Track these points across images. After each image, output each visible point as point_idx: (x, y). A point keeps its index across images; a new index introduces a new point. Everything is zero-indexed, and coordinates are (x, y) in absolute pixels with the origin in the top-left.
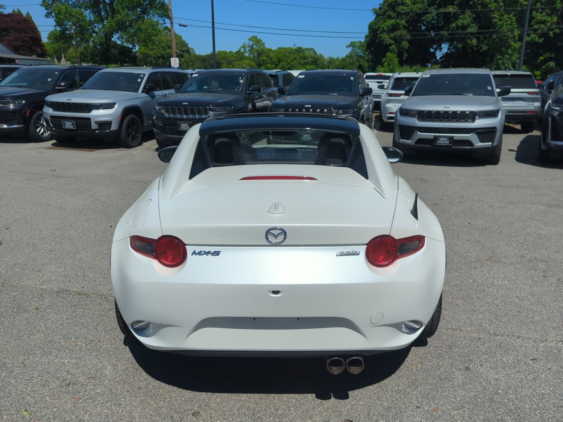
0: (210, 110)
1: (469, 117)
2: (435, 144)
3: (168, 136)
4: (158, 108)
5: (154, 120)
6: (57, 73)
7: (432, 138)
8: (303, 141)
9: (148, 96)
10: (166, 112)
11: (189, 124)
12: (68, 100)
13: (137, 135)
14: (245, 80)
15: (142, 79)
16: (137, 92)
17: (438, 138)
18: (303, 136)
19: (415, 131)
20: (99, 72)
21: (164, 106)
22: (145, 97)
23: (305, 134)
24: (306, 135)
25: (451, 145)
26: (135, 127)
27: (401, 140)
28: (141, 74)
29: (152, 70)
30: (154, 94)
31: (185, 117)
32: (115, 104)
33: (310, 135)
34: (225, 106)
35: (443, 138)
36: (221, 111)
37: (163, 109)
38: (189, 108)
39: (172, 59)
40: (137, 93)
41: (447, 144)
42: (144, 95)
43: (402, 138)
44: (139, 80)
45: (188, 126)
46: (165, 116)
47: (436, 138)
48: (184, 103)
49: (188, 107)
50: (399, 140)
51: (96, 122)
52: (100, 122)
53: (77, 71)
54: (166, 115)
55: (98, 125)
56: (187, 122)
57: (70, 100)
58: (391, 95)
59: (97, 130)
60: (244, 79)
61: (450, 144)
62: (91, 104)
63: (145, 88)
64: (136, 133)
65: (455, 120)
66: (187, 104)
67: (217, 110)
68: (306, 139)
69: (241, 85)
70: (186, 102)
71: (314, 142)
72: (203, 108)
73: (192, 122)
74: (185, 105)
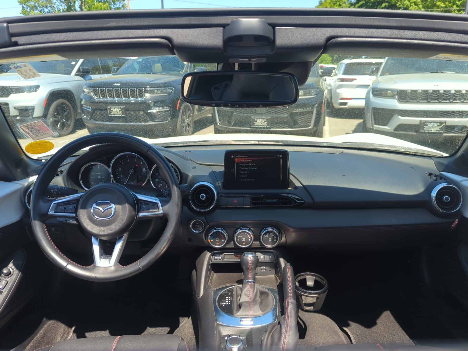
0: (146, 91)
1: (465, 97)
2: (421, 131)
3: (98, 122)
4: (88, 90)
5: (82, 104)
7: (418, 123)
9: (83, 79)
10: (96, 95)
11: (121, 108)
13: (69, 123)
16: (69, 73)
17: (426, 124)
18: (256, 121)
19: (396, 116)
21: (92, 88)
22: (78, 81)
24: (260, 120)
25: (442, 132)
26: (66, 113)
27: (375, 126)
30: (91, 77)
31: (116, 100)
32: (39, 87)
33: (265, 120)
34: (164, 87)
35: (432, 124)
36: (160, 94)
37: (92, 92)
38: (122, 89)
40: (68, 76)
41: (438, 131)
42: (79, 78)
43: (376, 124)
44: (73, 63)
45: (120, 111)
46: (94, 99)
47: (423, 124)
48: (115, 84)
49: (121, 88)
50: (373, 126)
51: (15, 108)
52: (21, 108)
54: (95, 97)
55: (18, 110)
56: (119, 107)
58: (342, 80)
59: (17, 116)
61: (440, 130)
62: (10, 87)
63: (79, 70)
64: (67, 120)
65: (448, 101)
66: (119, 85)
67: (155, 92)
69: (185, 66)
70: (118, 83)
71: (270, 128)
72: (138, 89)
73: (124, 107)
74: (118, 87)
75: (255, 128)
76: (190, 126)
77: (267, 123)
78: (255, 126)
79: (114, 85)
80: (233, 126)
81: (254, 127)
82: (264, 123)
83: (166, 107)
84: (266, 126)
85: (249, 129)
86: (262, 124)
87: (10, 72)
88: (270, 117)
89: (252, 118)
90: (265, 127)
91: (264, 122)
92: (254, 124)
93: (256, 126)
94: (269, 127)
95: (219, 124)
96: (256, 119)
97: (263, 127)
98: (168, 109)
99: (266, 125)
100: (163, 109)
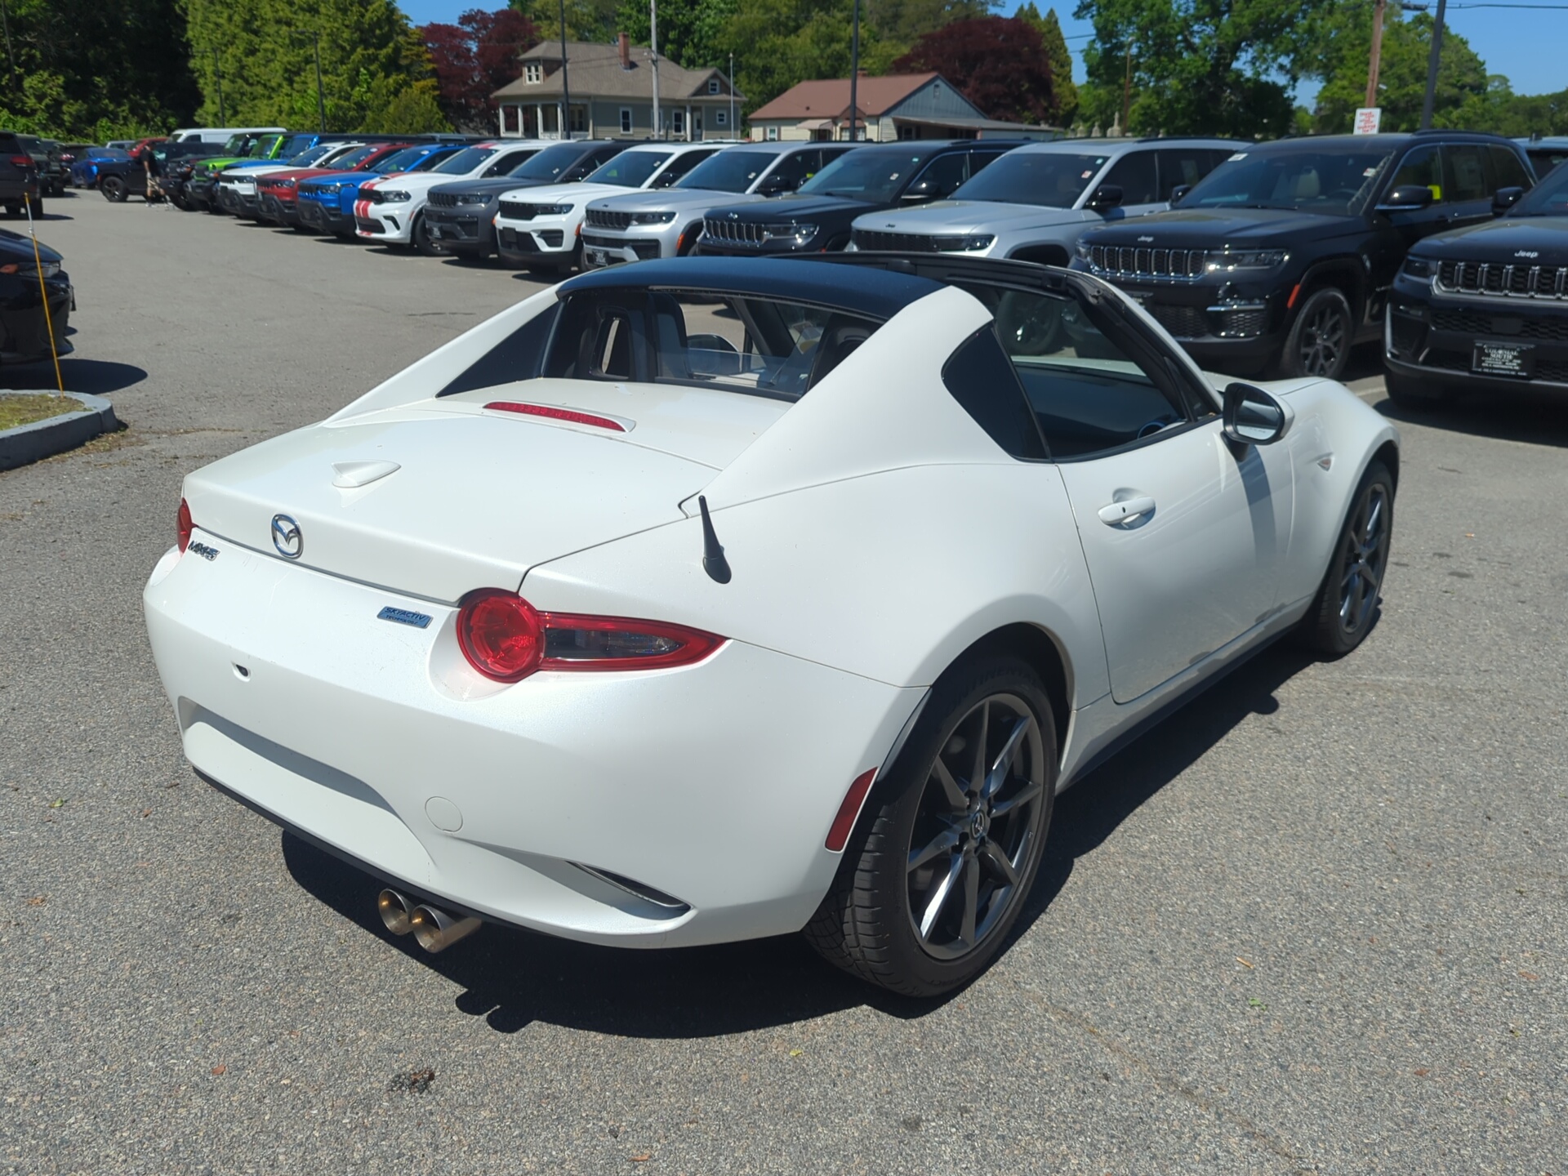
0: (1211, 259)
6: (916, 160)
8: (1486, 370)
9: (1100, 217)
10: (1096, 262)
11: (1142, 297)
12: (889, 226)
14: (1383, 167)
15: (1096, 169)
16: (1070, 205)
18: (1488, 355)
20: (1003, 156)
21: (1092, 246)
22: (1087, 221)
23: (1498, 349)
24: (1500, 352)
28: (1098, 157)
29: (1136, 144)
30: (1123, 212)
32: (990, 238)
33: (1515, 353)
37: (1089, 255)
38: (1154, 251)
39: (1359, 111)
40: (1066, 210)
42: (1092, 215)
44: (1087, 174)
48: (1143, 239)
49: (1152, 249)
53: (970, 154)
54: (1094, 269)
56: (1141, 294)
57: (893, 226)
60: (1382, 164)
62: (934, 236)
63: (1093, 197)
64: (1042, 322)
66: (1150, 239)
68: (1498, 365)
69: (1365, 184)
70: (1150, 236)
72: (1191, 252)
73: (1151, 294)
74: (1145, 244)
75: (1483, 373)
76: (1333, 356)
77: (1519, 362)
78: (1483, 368)
79: (1139, 240)
80: (1425, 363)
81: (1480, 370)
82: (1511, 361)
83: (1257, 301)
84: (1517, 371)
85: (1466, 374)
86: (1504, 363)
87: (951, 199)
88: (1532, 346)
89: (1478, 345)
90: (1513, 373)
91: (1511, 357)
92: (1480, 362)
93: (1486, 367)
94: (1524, 374)
95: (1389, 355)
96: (1489, 348)
97: (1508, 372)
98: (1261, 307)
99: (1517, 368)
100: (1250, 304)
